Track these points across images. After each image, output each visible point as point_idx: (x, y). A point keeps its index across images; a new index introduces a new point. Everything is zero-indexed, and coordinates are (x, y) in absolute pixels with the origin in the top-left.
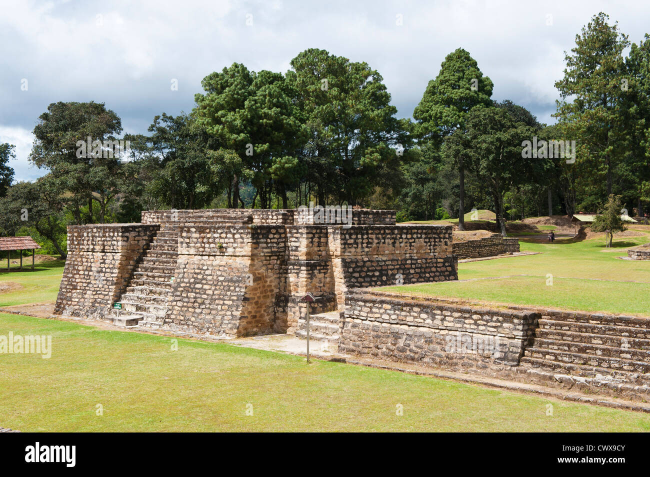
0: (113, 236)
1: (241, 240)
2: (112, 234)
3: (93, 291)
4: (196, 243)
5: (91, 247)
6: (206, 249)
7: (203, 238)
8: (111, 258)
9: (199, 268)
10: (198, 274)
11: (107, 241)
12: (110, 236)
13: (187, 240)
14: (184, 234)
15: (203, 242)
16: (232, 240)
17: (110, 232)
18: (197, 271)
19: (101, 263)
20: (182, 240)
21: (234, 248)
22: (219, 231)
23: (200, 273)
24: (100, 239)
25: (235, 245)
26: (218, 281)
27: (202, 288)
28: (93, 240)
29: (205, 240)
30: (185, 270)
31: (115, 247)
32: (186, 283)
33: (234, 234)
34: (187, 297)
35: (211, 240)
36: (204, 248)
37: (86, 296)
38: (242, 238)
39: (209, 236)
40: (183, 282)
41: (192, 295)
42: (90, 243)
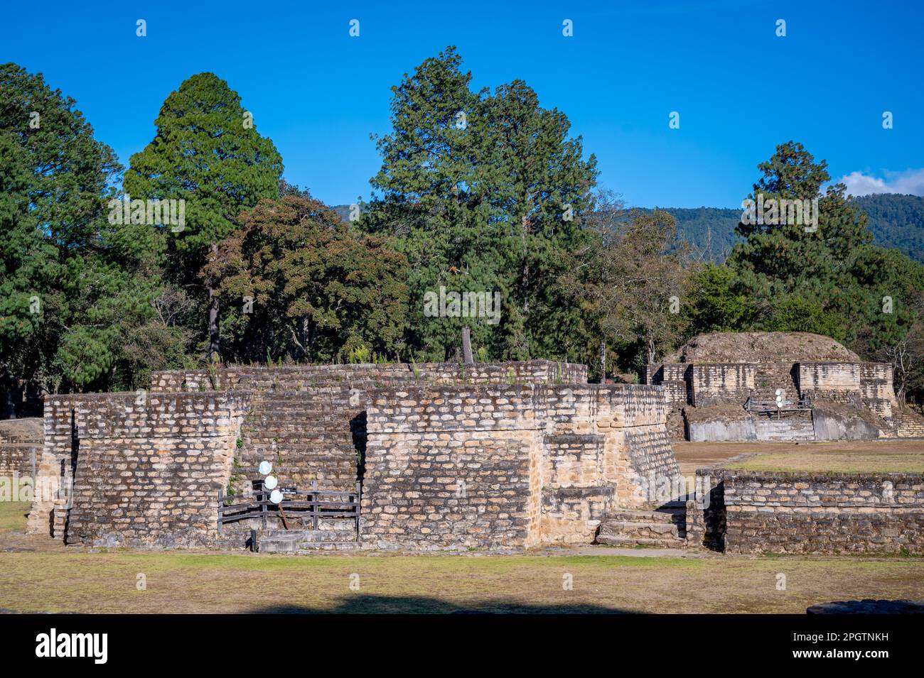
0: (206, 409)
1: (511, 407)
2: (200, 407)
3: (166, 503)
4: (411, 414)
5: (147, 430)
6: (433, 424)
7: (426, 406)
8: (202, 446)
9: (420, 453)
10: (419, 462)
11: (188, 419)
12: (195, 411)
13: (390, 411)
14: (382, 402)
15: (425, 413)
16: (492, 408)
17: (195, 403)
18: (415, 457)
19: (174, 456)
20: (377, 411)
21: (496, 419)
22: (463, 395)
23: (425, 461)
24: (169, 416)
25: (496, 415)
26: (470, 470)
27: (434, 483)
28: (149, 418)
29: (430, 409)
30: (388, 457)
31: (209, 429)
32: (396, 477)
33: (494, 399)
34: (404, 498)
35: (443, 409)
36: (428, 421)
37: (150, 512)
38: (511, 403)
39: (438, 402)
40: (389, 476)
41: (415, 495)
42: (143, 423)
